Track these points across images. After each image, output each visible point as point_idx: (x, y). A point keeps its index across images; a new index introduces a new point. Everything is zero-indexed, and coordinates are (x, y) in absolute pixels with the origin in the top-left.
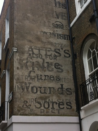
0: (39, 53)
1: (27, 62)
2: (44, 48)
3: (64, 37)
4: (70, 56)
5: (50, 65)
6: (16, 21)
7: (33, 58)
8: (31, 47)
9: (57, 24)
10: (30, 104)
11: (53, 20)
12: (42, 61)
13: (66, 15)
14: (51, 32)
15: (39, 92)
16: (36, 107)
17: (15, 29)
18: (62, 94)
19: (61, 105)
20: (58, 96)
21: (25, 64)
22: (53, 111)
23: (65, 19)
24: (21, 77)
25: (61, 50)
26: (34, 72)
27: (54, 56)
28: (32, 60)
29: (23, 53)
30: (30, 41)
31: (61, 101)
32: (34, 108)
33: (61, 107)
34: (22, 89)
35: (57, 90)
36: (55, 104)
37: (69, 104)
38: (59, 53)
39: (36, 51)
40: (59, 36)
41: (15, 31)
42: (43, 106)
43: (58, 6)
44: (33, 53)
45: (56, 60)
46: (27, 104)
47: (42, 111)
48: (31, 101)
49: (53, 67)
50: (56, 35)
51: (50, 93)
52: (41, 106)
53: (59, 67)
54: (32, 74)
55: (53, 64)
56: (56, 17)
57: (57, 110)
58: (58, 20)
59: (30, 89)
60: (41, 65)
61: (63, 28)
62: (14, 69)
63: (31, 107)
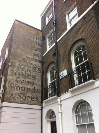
0: (24, 68)
1: (16, 72)
2: (27, 65)
3: (39, 61)
4: (41, 72)
5: (29, 76)
6: (13, 49)
7: (20, 71)
8: (19, 64)
9: (36, 54)
10: (15, 96)
11: (34, 52)
12: (25, 72)
13: (41, 50)
14: (32, 58)
15: (21, 90)
16: (18, 98)
17: (11, 53)
18: (34, 92)
20: (32, 93)
21: (14, 73)
22: (28, 101)
23: (40, 52)
24: (11, 80)
25: (36, 68)
27: (32, 71)
29: (14, 67)
30: (19, 61)
31: (33, 96)
33: (33, 99)
34: (11, 87)
35: (31, 90)
36: (29, 98)
37: (37, 98)
38: (35, 70)
39: (22, 67)
40: (36, 61)
42: (22, 98)
43: (37, 44)
44: (20, 68)
45: (33, 73)
46: (13, 96)
47: (21, 101)
49: (31, 77)
51: (27, 91)
52: (21, 98)
53: (34, 77)
54: (18, 79)
55: (31, 75)
56: (36, 50)
57: (30, 101)
58: (37, 52)
59: (16, 87)
60: (24, 75)
61: (39, 57)
62: (8, 75)
63: (15, 98)
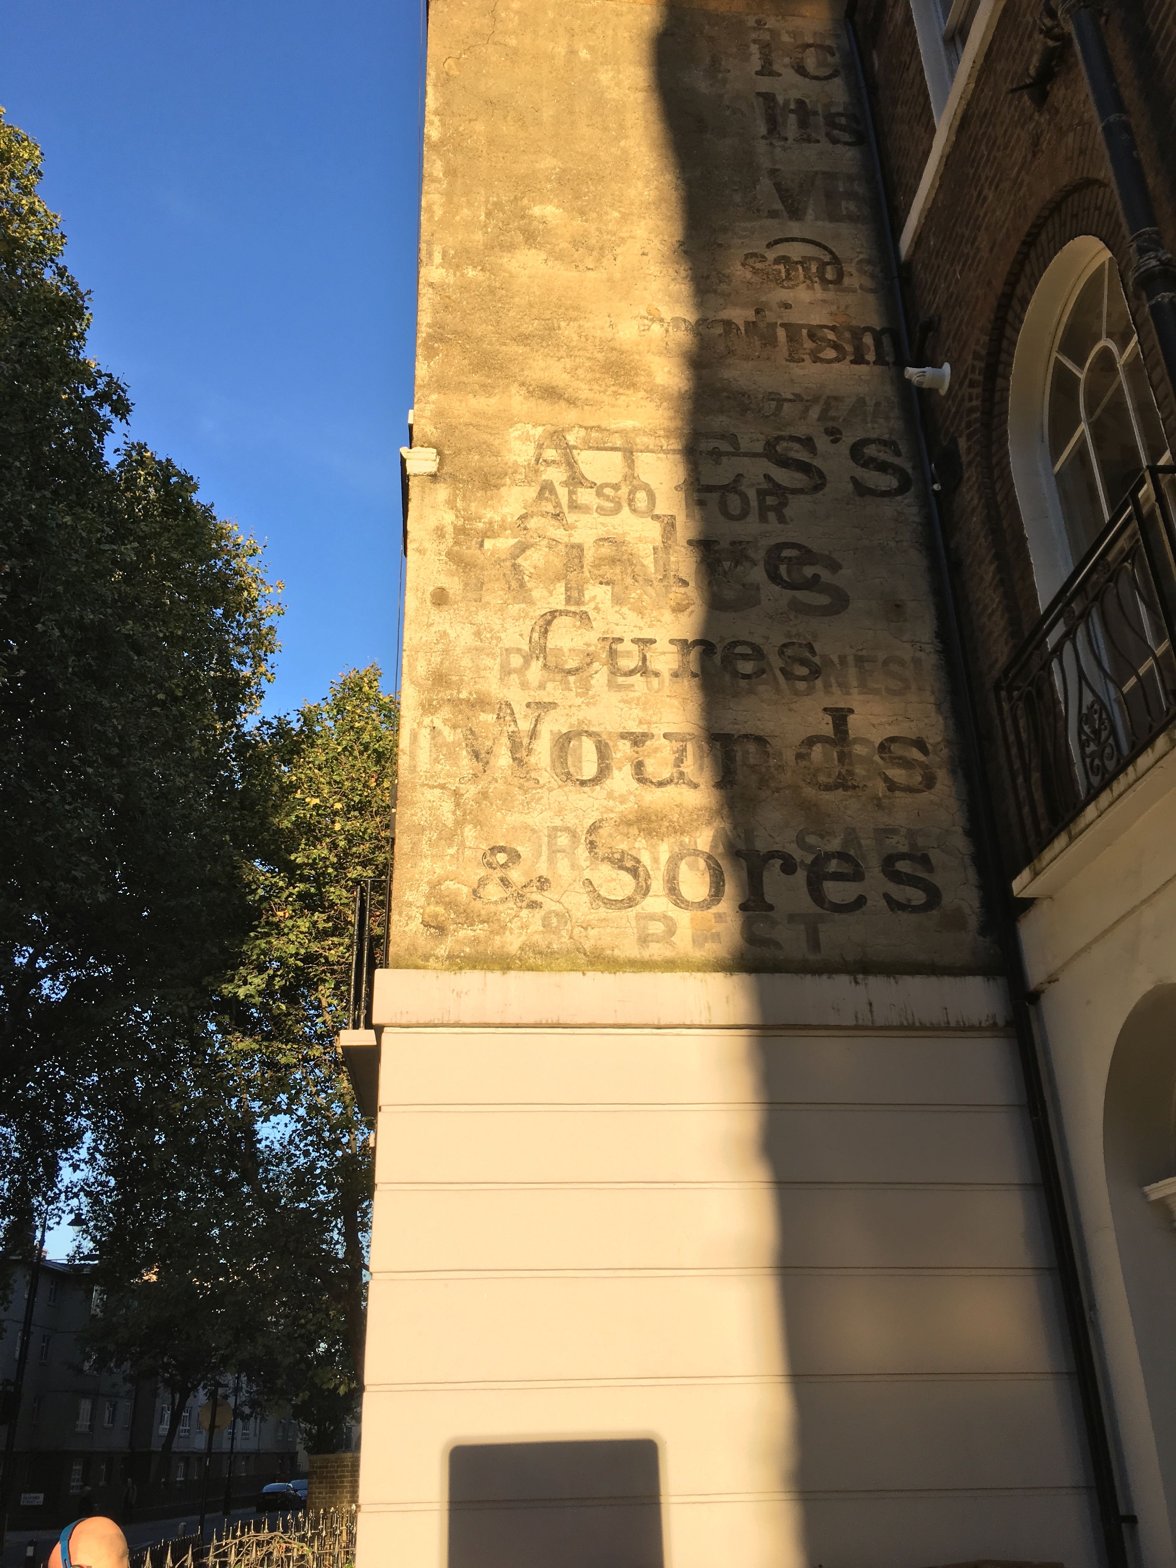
0: (630, 476)
1: (522, 548)
3: (847, 344)
4: (902, 488)
5: (726, 565)
7: (571, 518)
8: (557, 436)
9: (783, 260)
10: (543, 869)
11: (754, 233)
12: (652, 530)
14: (738, 314)
15: (621, 778)
16: (597, 897)
17: (425, 319)
18: (843, 783)
19: (837, 877)
21: (499, 562)
22: (759, 927)
23: (851, 218)
24: (466, 662)
25: (822, 443)
26: (584, 618)
27: (762, 494)
28: (567, 527)
29: (488, 482)
30: (550, 393)
31: (835, 844)
32: (577, 900)
33: (836, 891)
34: (475, 754)
35: (789, 756)
36: (773, 874)
37: (908, 866)
38: (805, 468)
39: (599, 465)
40: (808, 345)
42: (658, 885)
43: (791, 131)
44: (576, 480)
45: (782, 519)
46: (516, 875)
47: (657, 928)
48: (554, 851)
49: (758, 574)
50: (781, 334)
51: (727, 781)
52: (643, 891)
53: (809, 571)
54: (566, 638)
55: (759, 555)
56: (778, 206)
57: (792, 918)
59: (542, 753)
60: (649, 562)
61: (839, 279)
62: (411, 602)
63: (548, 900)
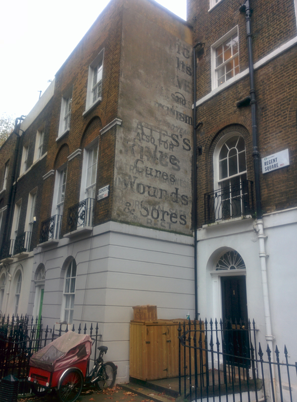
0: (151, 135)
1: (134, 145)
2: (158, 128)
3: (185, 118)
4: (190, 149)
5: (164, 157)
6: (123, 76)
7: (142, 141)
8: (140, 123)
9: (177, 97)
10: (134, 208)
11: (173, 89)
12: (154, 147)
13: (190, 86)
14: (170, 106)
15: (146, 194)
16: (141, 214)
17: (120, 89)
18: (176, 201)
19: (174, 217)
20: (171, 204)
21: (130, 147)
22: (163, 224)
23: (188, 92)
24: (124, 166)
25: (179, 137)
26: (143, 162)
27: (170, 145)
28: (141, 143)
29: (129, 129)
30: (140, 113)
31: (174, 212)
32: (139, 214)
33: (174, 220)
34: (125, 184)
35: (170, 195)
36: (166, 215)
37: (183, 217)
38: (176, 141)
39: (147, 131)
40: (179, 116)
41: (120, 93)
42: (150, 214)
43: (181, 68)
44: (143, 134)
45: (172, 150)
46: (130, 208)
47: (149, 221)
48: (136, 205)
49: (168, 160)
50: (176, 112)
51: (161, 198)
52: (148, 214)
53: (175, 162)
54: (140, 165)
55: (169, 157)
56: (177, 85)
57: (167, 223)
58: (180, 91)
59: (135, 186)
60: (153, 153)
61: (185, 104)
62: (116, 152)
63: (134, 213)
